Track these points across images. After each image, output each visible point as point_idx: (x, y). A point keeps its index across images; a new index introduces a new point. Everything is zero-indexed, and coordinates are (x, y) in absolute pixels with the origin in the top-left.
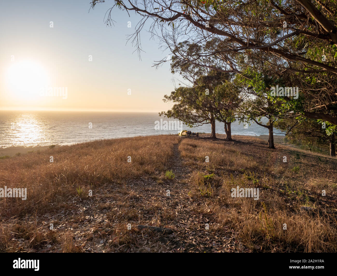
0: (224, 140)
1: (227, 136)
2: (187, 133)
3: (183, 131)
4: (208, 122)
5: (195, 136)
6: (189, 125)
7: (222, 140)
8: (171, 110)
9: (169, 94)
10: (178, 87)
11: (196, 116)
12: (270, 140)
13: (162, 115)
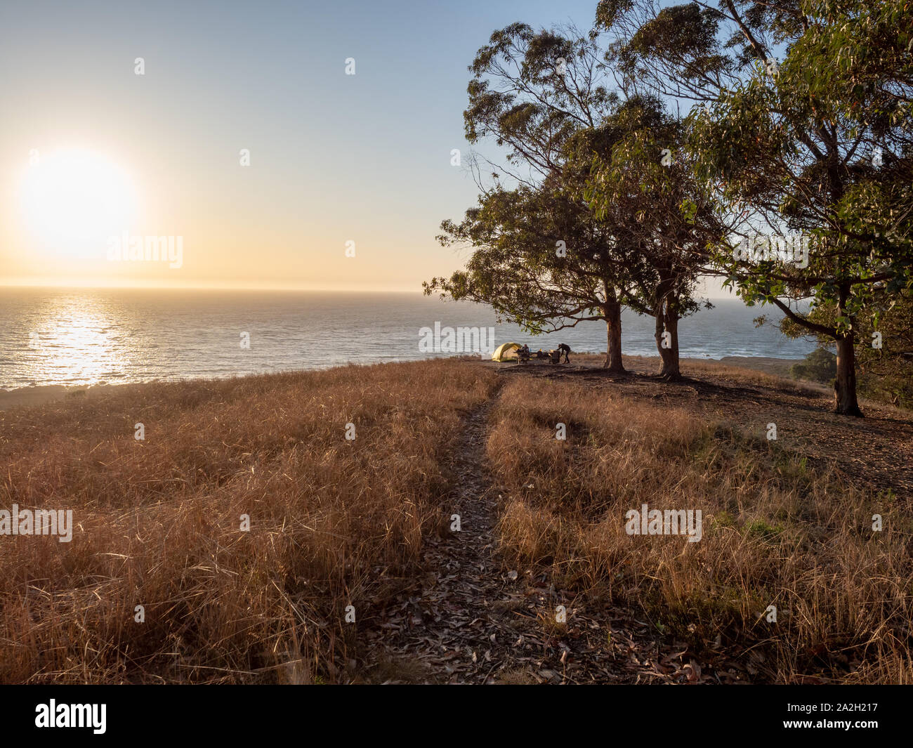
0: (655, 378)
1: (666, 366)
2: (518, 352)
3: (506, 348)
4: (596, 313)
5: (546, 361)
6: (528, 326)
7: (645, 378)
8: (464, 270)
9: (459, 219)
10: (490, 185)
11: (551, 293)
12: (843, 383)
13: (433, 291)
